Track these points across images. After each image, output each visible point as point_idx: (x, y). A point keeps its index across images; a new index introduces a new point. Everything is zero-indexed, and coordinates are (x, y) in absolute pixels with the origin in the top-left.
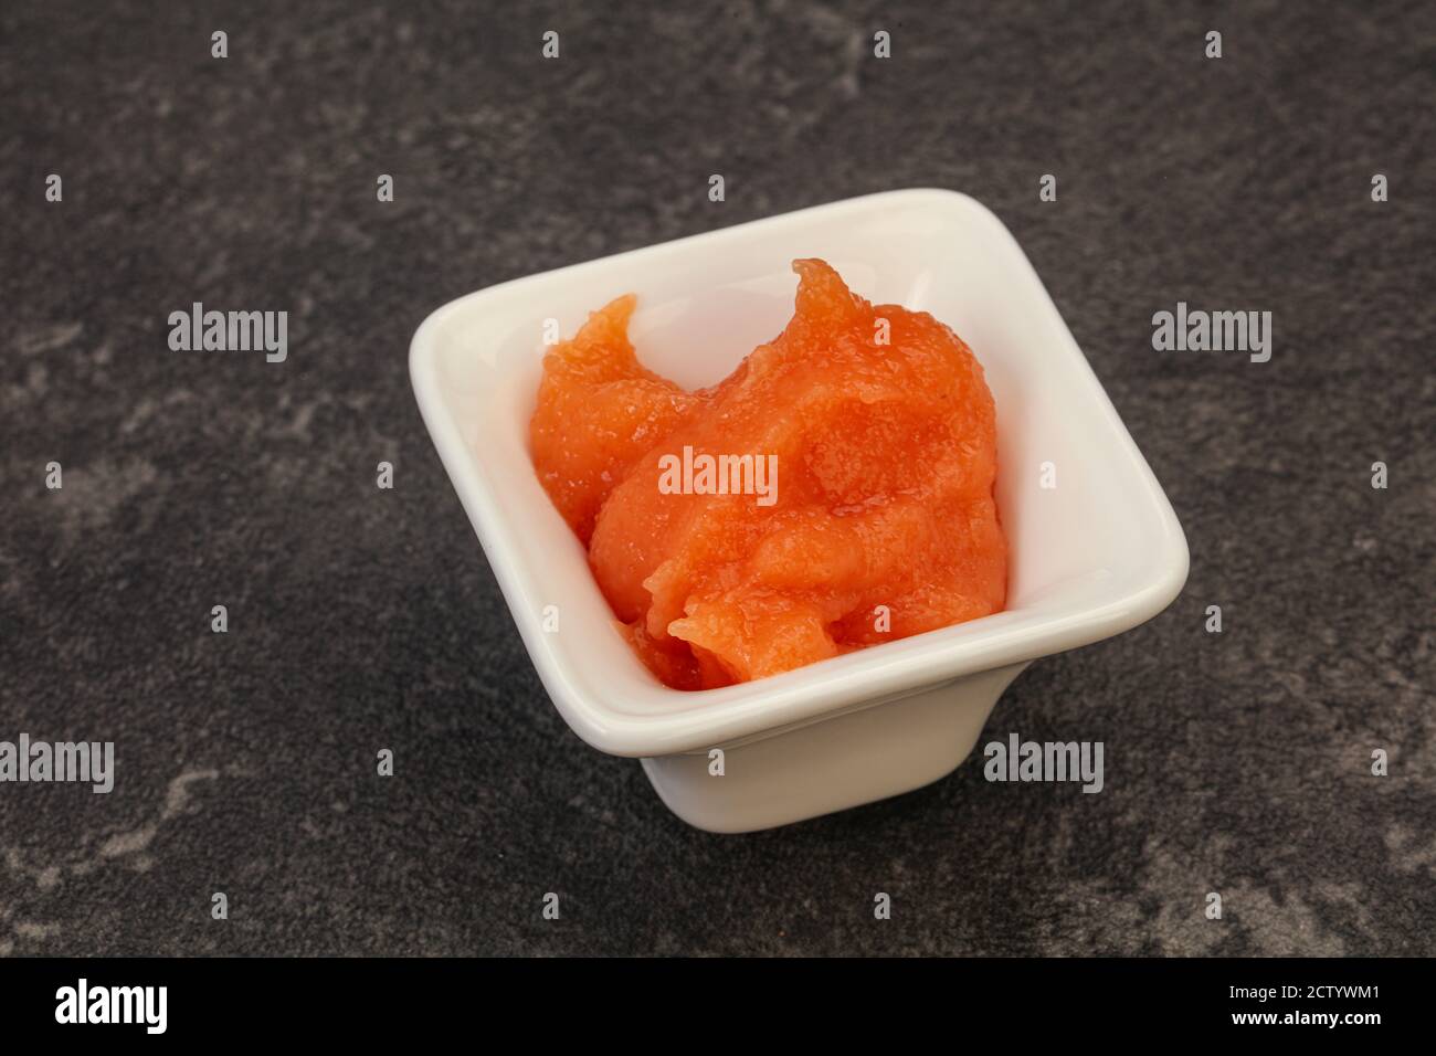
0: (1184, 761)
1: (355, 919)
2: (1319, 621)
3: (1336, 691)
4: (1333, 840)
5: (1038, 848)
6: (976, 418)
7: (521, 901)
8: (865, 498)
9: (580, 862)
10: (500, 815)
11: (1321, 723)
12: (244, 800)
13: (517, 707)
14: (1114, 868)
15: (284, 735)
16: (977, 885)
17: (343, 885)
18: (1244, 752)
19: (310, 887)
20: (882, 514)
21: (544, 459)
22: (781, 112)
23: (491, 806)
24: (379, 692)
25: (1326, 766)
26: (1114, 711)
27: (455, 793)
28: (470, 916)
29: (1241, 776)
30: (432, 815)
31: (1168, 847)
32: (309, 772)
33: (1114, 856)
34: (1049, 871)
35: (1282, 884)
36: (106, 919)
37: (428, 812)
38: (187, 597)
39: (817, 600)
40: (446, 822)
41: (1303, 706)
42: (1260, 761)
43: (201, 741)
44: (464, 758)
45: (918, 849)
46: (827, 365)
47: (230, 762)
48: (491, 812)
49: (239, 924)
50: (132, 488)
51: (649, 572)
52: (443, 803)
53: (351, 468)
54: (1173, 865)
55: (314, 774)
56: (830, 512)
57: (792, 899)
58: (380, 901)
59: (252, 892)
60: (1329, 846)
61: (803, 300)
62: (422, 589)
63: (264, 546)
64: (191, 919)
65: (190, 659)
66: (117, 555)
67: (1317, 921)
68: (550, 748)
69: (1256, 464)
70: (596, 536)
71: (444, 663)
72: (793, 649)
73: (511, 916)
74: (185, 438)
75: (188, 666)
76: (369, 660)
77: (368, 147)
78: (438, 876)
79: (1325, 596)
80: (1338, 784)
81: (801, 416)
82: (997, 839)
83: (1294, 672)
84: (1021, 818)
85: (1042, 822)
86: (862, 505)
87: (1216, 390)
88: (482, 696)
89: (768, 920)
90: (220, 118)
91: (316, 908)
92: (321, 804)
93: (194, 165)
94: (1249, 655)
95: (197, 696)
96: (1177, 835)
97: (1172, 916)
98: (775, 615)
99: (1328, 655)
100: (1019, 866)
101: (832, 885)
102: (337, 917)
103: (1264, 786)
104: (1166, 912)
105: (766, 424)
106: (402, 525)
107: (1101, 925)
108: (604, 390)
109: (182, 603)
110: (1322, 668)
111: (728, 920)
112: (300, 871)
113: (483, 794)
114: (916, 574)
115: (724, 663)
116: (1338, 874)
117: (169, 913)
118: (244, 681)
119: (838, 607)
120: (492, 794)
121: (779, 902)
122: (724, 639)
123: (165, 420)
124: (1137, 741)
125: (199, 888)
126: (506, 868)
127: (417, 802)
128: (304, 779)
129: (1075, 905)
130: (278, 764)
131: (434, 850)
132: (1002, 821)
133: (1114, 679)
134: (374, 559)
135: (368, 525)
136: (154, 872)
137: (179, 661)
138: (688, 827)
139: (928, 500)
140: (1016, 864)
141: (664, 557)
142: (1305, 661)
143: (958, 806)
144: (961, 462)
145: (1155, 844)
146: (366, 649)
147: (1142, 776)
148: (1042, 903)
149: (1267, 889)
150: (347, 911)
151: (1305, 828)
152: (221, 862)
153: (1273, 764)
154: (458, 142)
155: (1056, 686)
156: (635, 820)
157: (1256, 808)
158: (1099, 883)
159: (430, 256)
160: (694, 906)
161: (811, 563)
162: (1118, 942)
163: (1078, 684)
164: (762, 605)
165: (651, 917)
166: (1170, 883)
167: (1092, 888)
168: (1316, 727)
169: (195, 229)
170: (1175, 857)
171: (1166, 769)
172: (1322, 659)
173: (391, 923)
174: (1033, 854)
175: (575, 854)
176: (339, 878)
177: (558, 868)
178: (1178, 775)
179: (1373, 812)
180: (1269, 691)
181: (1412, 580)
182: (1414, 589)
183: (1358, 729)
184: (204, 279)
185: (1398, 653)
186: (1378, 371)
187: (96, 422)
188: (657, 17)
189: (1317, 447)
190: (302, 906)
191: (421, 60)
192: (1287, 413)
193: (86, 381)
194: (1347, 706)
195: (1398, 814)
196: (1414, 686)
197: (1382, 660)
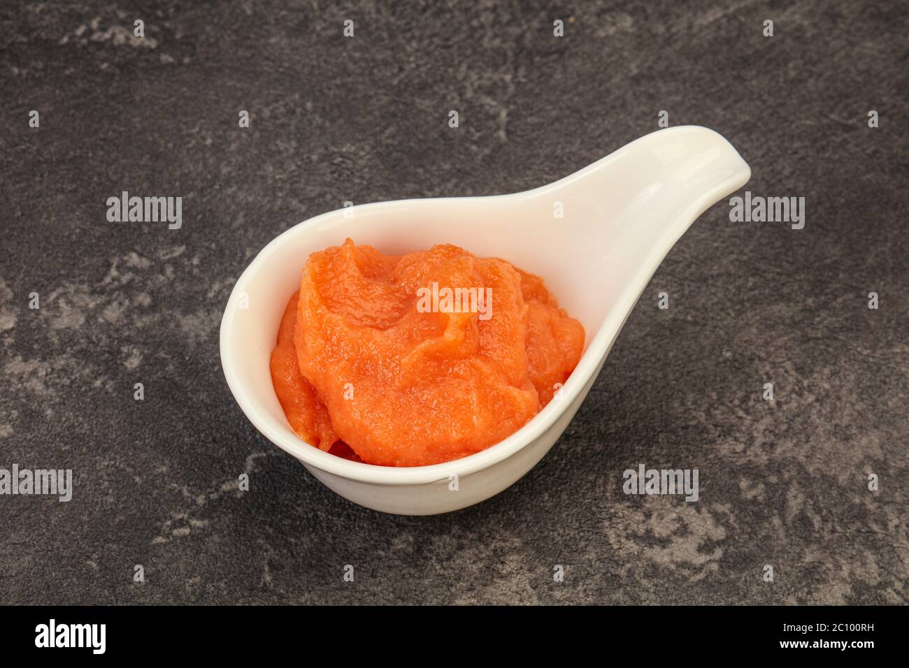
2: (710, 389)
3: (718, 420)
4: (719, 485)
5: (602, 489)
11: (713, 434)
12: (278, 466)
14: (633, 497)
16: (578, 505)
18: (682, 447)
19: (309, 505)
22: (474, 148)
25: (715, 453)
26: (629, 429)
34: (607, 499)
35: (700, 505)
36: (227, 519)
41: (705, 427)
45: (554, 489)
57: (505, 511)
60: (718, 488)
66: (213, 355)
67: (714, 520)
69: (681, 317)
77: (299, 163)
79: (712, 377)
80: (720, 461)
82: (585, 485)
83: (701, 411)
84: (595, 475)
85: (603, 478)
87: (664, 283)
89: (495, 519)
90: (233, 147)
91: (312, 514)
93: (225, 170)
94: (683, 404)
97: (657, 518)
99: (714, 404)
100: (595, 497)
104: (655, 515)
110: (712, 409)
116: (721, 500)
117: (253, 516)
124: (639, 442)
129: (618, 513)
132: (587, 477)
133: (628, 414)
136: (245, 498)
140: (593, 496)
142: (705, 407)
148: (605, 513)
149: (694, 506)
152: (271, 493)
154: (337, 160)
155: (605, 417)
158: (628, 504)
162: (636, 530)
166: (656, 504)
168: (710, 436)
169: (228, 201)
171: (651, 454)
172: (711, 405)
174: (600, 491)
178: (656, 457)
179: (734, 473)
180: (691, 420)
181: (747, 370)
182: (748, 374)
183: (727, 436)
184: (235, 225)
185: (742, 403)
186: (729, 275)
187: (196, 293)
188: (418, 100)
189: (706, 309)
190: (306, 513)
191: (318, 119)
192: (693, 294)
193: (190, 273)
194: (723, 426)
195: (744, 474)
196: (749, 418)
197: (736, 406)
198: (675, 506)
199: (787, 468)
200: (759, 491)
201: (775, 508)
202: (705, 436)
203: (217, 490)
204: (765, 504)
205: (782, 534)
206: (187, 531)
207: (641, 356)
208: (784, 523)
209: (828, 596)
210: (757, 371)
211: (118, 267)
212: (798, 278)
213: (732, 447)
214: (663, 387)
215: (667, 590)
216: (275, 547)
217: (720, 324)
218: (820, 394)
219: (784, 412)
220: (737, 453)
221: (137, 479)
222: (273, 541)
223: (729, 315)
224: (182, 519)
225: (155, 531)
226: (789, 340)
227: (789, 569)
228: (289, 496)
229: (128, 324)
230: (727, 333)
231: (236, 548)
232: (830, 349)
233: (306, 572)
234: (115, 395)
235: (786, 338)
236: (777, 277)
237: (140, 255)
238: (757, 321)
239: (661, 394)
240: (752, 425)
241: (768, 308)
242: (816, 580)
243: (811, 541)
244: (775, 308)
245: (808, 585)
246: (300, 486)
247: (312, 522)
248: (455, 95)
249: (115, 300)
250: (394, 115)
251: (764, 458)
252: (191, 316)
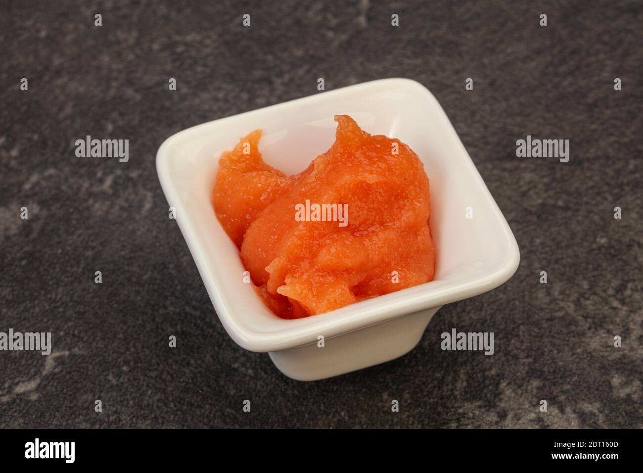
0: (518, 345)
1: (132, 422)
2: (581, 277)
3: (589, 311)
4: (587, 382)
5: (450, 387)
6: (420, 188)
7: (210, 413)
8: (369, 227)
9: (237, 394)
10: (200, 372)
11: (582, 326)
12: (81, 366)
13: (208, 320)
14: (485, 396)
15: (99, 334)
16: (422, 405)
17: (127, 406)
18: (546, 340)
19: (111, 407)
20: (377, 235)
21: (219, 209)
23: (196, 368)
24: (144, 313)
25: (584, 347)
26: (486, 321)
27: (179, 362)
28: (186, 421)
29: (544, 351)
30: (168, 373)
31: (511, 386)
32: (111, 352)
33: (485, 391)
34: (455, 398)
35: (564, 404)
37: (167, 370)
38: (54, 268)
39: (346, 276)
40: (175, 375)
42: (554, 345)
43: (61, 338)
44: (183, 345)
45: (394, 387)
46: (351, 165)
47: (74, 347)
48: (196, 371)
49: (79, 425)
51: (268, 263)
52: (174, 367)
53: (130, 206)
54: (513, 395)
55: (113, 353)
56: (352, 234)
57: (336, 412)
58: (144, 414)
59: (84, 409)
61: (340, 134)
62: (164, 264)
63: (90, 244)
64: (56, 423)
65: (56, 298)
67: (580, 421)
68: (223, 339)
69: (551, 202)
70: (244, 245)
71: (173, 298)
72: (335, 300)
73: (205, 420)
74: (53, 192)
75: (55, 302)
76: (139, 298)
78: (171, 402)
79: (583, 265)
80: (590, 355)
81: (339, 190)
83: (569, 302)
84: (442, 372)
85: (452, 374)
86: (367, 230)
87: (533, 167)
88: (191, 315)
89: (325, 421)
90: (69, 38)
91: (114, 417)
92: (117, 367)
93: (57, 61)
95: (59, 315)
96: (515, 380)
97: (512, 419)
98: (327, 284)
99: (585, 293)
100: (441, 395)
101: (354, 405)
102: (124, 422)
103: (555, 356)
104: (509, 417)
105: (323, 194)
106: (154, 233)
107: (479, 423)
108: (247, 176)
109: (51, 271)
110: (582, 300)
111: (306, 421)
112: (107, 399)
113: (192, 362)
114: (393, 263)
115: (303, 306)
116: (589, 398)
117: (46, 420)
118: (81, 308)
119: (356, 279)
120: (196, 362)
121: (330, 413)
122: (303, 295)
125: (60, 408)
126: (203, 397)
127: (161, 366)
128: (109, 355)
129: (468, 414)
130: (96, 348)
131: (169, 389)
132: (434, 374)
133: (485, 305)
134: (141, 249)
135: (139, 233)
137: (50, 299)
138: (287, 378)
139: (398, 228)
140: (440, 394)
141: (275, 256)
142: (574, 296)
143: (413, 367)
144: (414, 210)
145: (504, 384)
146: (138, 293)
148: (452, 413)
149: (556, 406)
150: (129, 418)
151: (575, 376)
152: (70, 395)
153: (559, 346)
154: (180, 49)
156: (263, 374)
157: (552, 367)
158: (478, 403)
159: (167, 104)
160: (290, 415)
161: (344, 259)
163: (469, 308)
164: (321, 279)
165: (270, 421)
166: (512, 403)
167: (475, 406)
168: (579, 328)
169: (58, 91)
170: (514, 391)
171: (510, 348)
172: (582, 295)
173: (149, 424)
174: (448, 389)
175: (235, 391)
176: (125, 403)
177: (227, 398)
178: (515, 351)
180: (558, 311)
183: (599, 329)
184: (62, 116)
194: (594, 318)
202: (573, 328)
230: (602, 218)
239: (524, 283)
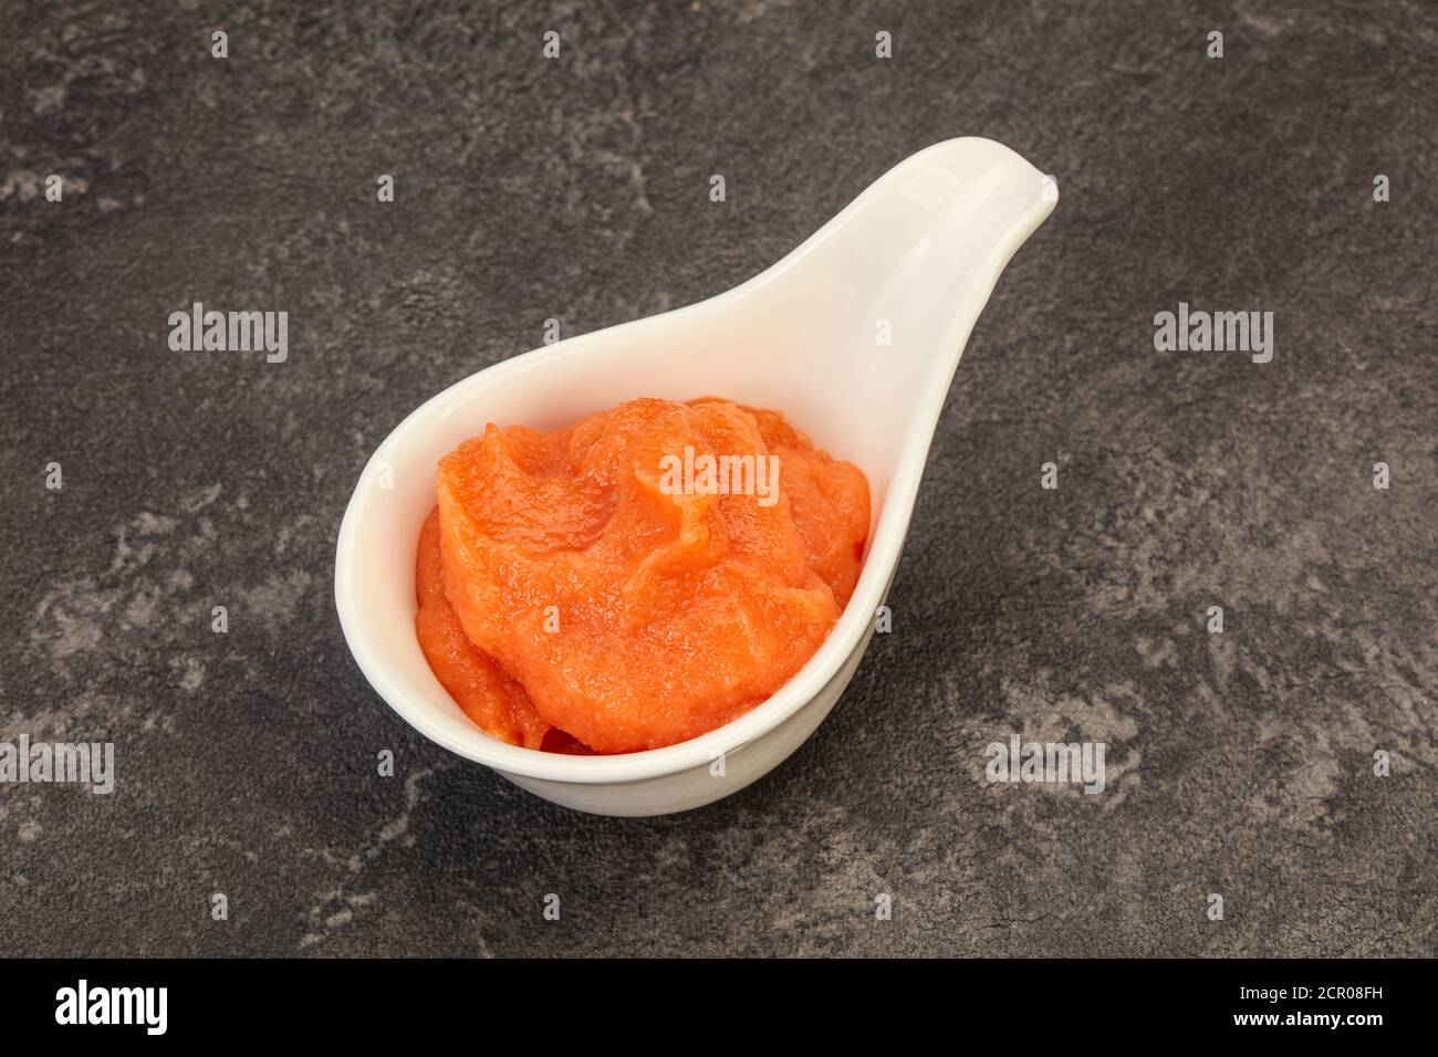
22: (608, 233)
36: (401, 882)
41: (1063, 574)
50: (300, 591)
60: (1106, 661)
66: (310, 639)
77: (355, 317)
94: (1022, 548)
123: (302, 540)
124: (974, 620)
136: (419, 844)
147: (984, 641)
155: (915, 595)
179: (1124, 634)
181: (1100, 475)
182: (1103, 481)
185: (1107, 526)
186: (1035, 338)
187: (258, 550)
188: (503, 180)
189: (1016, 398)
190: (517, 845)
191: (363, 245)
192: (991, 379)
193: (239, 523)
195: (1139, 631)
196: (1123, 545)
197: (1098, 533)
198: (1052, 704)
199: (1199, 608)
200: (1168, 652)
201: (1199, 672)
203: (375, 843)
204: (1182, 669)
205: (1217, 707)
206: (346, 916)
207: (942, 490)
208: (1217, 691)
209: (1309, 784)
210: (1115, 474)
211: (128, 540)
212: (1135, 320)
213: (1110, 595)
214: (987, 529)
215: (1076, 831)
216: (485, 907)
217: (1041, 414)
218: (1214, 486)
219: (1170, 524)
220: (1120, 602)
221: (250, 855)
222: (481, 899)
223: (1052, 398)
224: (334, 901)
225: (300, 928)
226: (1148, 415)
227: (1242, 757)
228: (485, 824)
229: (168, 624)
231: (428, 922)
232: (1211, 416)
233: (542, 933)
234: (179, 736)
235: (1142, 414)
236: (1105, 326)
237: (157, 513)
238: (1094, 397)
240: (1130, 555)
241: (1105, 375)
242: (1286, 764)
243: (1262, 708)
244: (1115, 373)
245: (1276, 775)
246: (496, 806)
247: (530, 857)
248: (556, 159)
249: (139, 590)
250: (475, 212)
251: (1161, 602)
252: (259, 588)
